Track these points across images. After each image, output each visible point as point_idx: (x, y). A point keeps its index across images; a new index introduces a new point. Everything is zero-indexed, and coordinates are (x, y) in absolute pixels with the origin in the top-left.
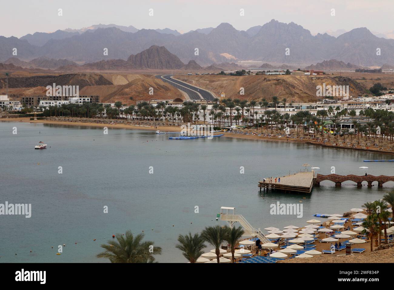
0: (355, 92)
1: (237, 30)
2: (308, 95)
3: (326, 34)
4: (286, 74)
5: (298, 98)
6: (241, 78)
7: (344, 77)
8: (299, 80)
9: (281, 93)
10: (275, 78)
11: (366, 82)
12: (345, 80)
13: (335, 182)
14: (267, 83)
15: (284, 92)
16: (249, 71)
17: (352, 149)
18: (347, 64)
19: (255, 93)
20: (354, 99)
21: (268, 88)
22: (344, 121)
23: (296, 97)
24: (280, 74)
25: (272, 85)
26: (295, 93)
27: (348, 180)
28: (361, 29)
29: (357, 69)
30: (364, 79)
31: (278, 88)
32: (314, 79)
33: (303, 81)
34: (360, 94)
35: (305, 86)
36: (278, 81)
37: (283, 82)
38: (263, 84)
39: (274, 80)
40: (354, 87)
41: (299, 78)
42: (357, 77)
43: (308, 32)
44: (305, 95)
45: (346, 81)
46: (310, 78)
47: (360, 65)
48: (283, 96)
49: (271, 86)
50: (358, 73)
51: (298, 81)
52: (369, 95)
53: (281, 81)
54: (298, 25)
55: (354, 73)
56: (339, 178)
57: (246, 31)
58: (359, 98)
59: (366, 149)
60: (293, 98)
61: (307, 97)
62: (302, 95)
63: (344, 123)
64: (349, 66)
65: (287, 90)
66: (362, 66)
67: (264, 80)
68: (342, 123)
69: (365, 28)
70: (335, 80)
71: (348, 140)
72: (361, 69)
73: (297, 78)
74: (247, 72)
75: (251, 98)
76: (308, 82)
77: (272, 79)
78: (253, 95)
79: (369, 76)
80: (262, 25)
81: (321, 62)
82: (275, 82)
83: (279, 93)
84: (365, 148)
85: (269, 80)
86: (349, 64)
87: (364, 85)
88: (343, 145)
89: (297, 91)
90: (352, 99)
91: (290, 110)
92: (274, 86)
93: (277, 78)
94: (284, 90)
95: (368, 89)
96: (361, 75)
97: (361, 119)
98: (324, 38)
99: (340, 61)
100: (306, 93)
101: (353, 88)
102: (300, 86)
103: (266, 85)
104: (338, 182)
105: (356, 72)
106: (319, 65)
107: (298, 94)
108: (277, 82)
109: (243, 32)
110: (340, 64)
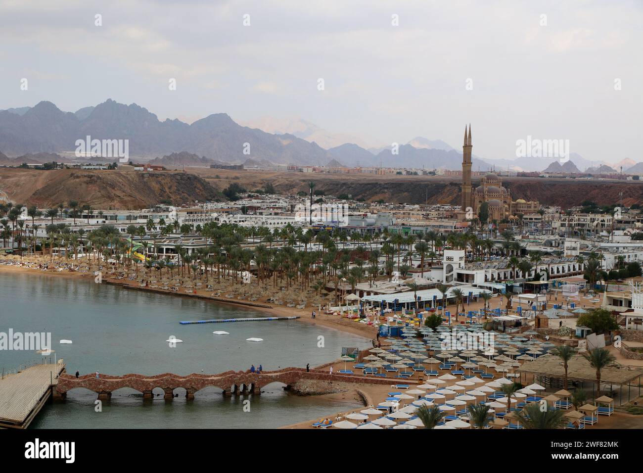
0: (202, 194)
1: (61, 112)
2: (133, 199)
3: (177, 120)
4: (109, 169)
5: (118, 204)
6: (47, 172)
7: (188, 175)
8: (124, 177)
9: (94, 196)
10: (86, 174)
11: (220, 181)
12: (189, 178)
13: (97, 392)
14: (74, 180)
15: (99, 194)
16: (62, 164)
17: (171, 294)
18: (201, 157)
19: (56, 195)
20: (199, 204)
21: (76, 188)
22: (170, 241)
23: (116, 202)
24: (100, 169)
25: (83, 184)
26: (115, 195)
27: (123, 386)
28: (221, 114)
29: (213, 164)
30: (217, 177)
31: (90, 189)
32: (145, 176)
33: (131, 179)
34: (210, 198)
35: (133, 185)
36: (91, 177)
37: (98, 179)
38: (69, 182)
39: (85, 176)
40: (201, 188)
41: (125, 175)
42: (210, 175)
43: (155, 116)
44: (129, 199)
45: (190, 180)
46: (141, 175)
47: (220, 160)
48: (97, 200)
49: (81, 185)
50: (214, 170)
51: (123, 179)
52: (222, 199)
53: (95, 178)
54: (142, 107)
55: (208, 169)
56: (104, 383)
57: (74, 113)
58: (208, 204)
59: (193, 294)
60: (112, 203)
61: (133, 201)
62: (126, 198)
63: (168, 245)
64: (204, 160)
65: (103, 192)
66: (222, 161)
67: (71, 176)
68: (166, 245)
69: (225, 114)
70: (176, 179)
71: (164, 279)
72: (218, 165)
73: (122, 175)
74: (59, 165)
75: (50, 203)
76: (137, 180)
77: (82, 175)
78: (53, 198)
79: (224, 174)
80: (95, 106)
81: (169, 154)
82: (86, 179)
83: (91, 196)
84: (191, 291)
85: (78, 177)
86: (204, 157)
87: (217, 186)
88: (156, 286)
89: (118, 193)
90: (197, 205)
91: (98, 222)
92: (84, 186)
93: (90, 174)
94: (99, 192)
95: (221, 191)
96: (216, 171)
97: (198, 238)
98: (175, 125)
99: (193, 153)
100: (131, 196)
101: (200, 190)
102: (125, 186)
103: (73, 183)
104: (103, 391)
105: (211, 168)
106: (166, 158)
107: (119, 197)
108: (89, 179)
109: (69, 114)
110: (194, 158)
